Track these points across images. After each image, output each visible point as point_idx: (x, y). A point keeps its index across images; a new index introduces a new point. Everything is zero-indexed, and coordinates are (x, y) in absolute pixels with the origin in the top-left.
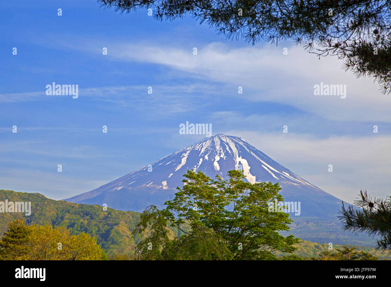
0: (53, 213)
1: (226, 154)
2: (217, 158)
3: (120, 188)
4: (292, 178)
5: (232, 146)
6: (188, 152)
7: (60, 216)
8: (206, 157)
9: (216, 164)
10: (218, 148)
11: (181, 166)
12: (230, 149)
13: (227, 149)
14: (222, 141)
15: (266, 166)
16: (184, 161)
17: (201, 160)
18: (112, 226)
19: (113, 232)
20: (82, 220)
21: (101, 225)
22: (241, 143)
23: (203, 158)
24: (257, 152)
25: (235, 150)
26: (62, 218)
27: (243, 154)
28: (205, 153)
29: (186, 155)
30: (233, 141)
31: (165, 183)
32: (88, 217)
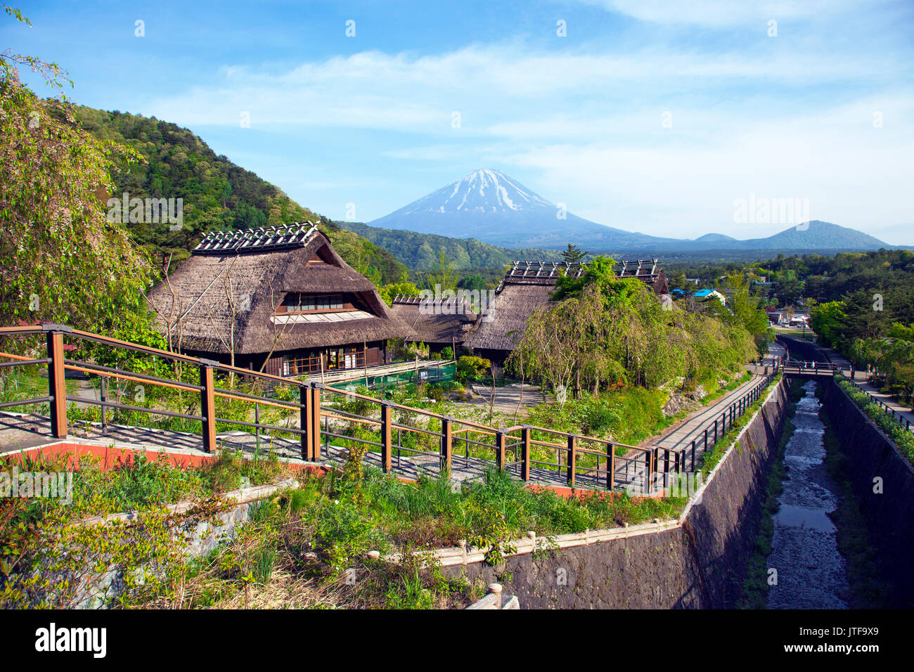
0: (374, 236)
1: (489, 183)
2: (482, 187)
3: (408, 213)
4: (540, 201)
5: (493, 176)
6: (459, 183)
7: (380, 238)
8: (474, 187)
9: (482, 192)
10: (482, 178)
11: (453, 194)
12: (492, 179)
13: (490, 179)
14: (485, 173)
15: (520, 192)
16: (456, 190)
17: (470, 189)
18: (418, 245)
19: (420, 251)
20: (396, 242)
21: (410, 245)
22: (500, 175)
23: (471, 187)
24: (513, 181)
25: (496, 181)
26: (381, 240)
27: (502, 183)
28: (473, 184)
29: (458, 186)
30: (494, 173)
31: (442, 208)
32: (400, 239)
